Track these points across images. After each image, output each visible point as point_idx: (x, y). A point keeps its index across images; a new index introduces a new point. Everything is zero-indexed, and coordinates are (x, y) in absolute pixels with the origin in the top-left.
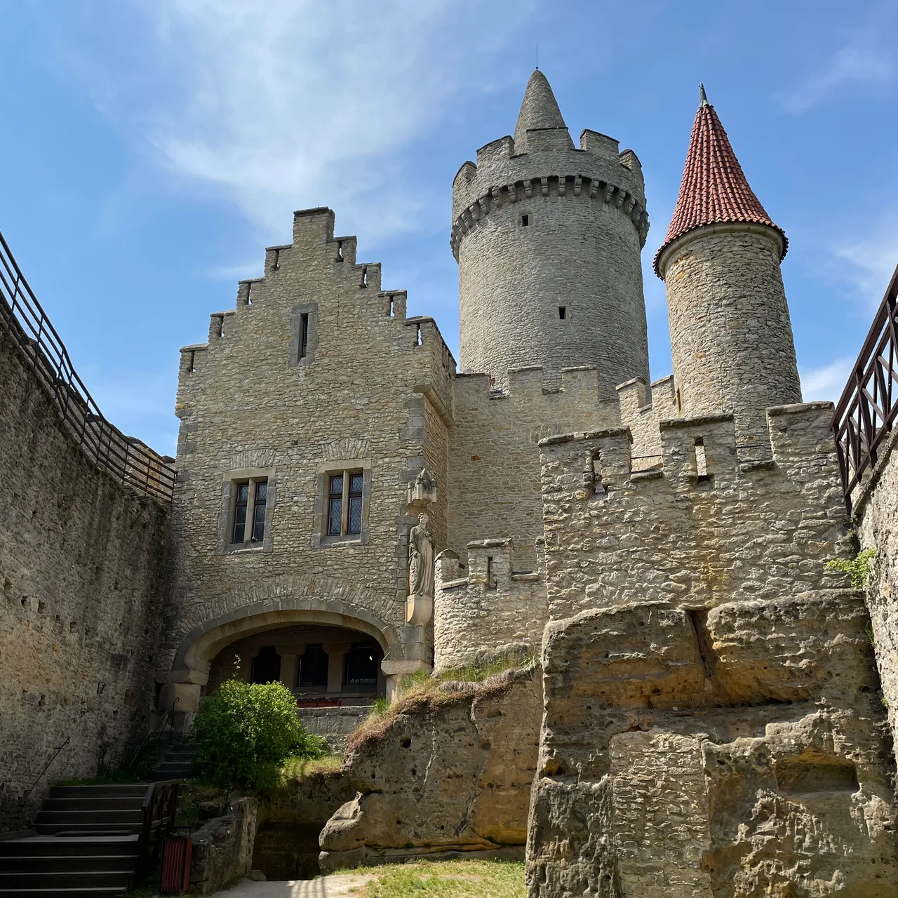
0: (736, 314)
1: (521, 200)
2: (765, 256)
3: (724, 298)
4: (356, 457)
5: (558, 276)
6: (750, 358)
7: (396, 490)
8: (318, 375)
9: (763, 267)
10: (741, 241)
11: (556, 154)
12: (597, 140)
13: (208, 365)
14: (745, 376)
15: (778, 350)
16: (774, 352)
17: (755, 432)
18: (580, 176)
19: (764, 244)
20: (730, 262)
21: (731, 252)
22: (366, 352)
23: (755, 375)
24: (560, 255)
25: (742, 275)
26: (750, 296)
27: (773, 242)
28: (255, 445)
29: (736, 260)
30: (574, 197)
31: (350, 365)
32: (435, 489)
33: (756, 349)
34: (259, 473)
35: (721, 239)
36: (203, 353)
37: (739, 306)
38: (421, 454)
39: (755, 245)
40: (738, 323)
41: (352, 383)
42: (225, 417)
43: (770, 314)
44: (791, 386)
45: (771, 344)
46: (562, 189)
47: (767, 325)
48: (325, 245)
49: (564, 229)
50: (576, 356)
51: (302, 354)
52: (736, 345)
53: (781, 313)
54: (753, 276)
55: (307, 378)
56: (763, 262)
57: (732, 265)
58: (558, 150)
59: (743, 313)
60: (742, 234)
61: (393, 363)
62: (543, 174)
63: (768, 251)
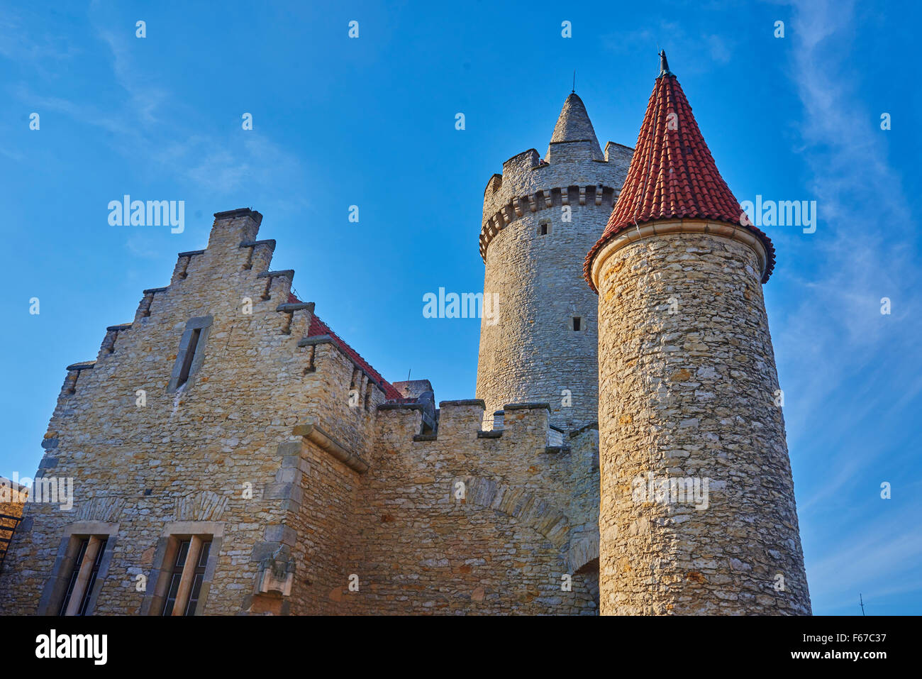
0: (681, 357)
1: (541, 209)
2: (733, 268)
3: (664, 331)
4: (209, 519)
5: (574, 286)
6: (700, 432)
7: (244, 571)
8: (193, 405)
9: (728, 285)
10: (694, 246)
11: (577, 165)
12: (621, 152)
13: (89, 386)
14: (690, 462)
15: (748, 419)
16: (742, 421)
17: (702, 566)
18: (601, 186)
19: (731, 251)
20: (675, 276)
21: (679, 261)
22: (250, 378)
23: (706, 462)
24: (577, 264)
25: (695, 297)
26: (705, 329)
27: (748, 249)
28: (107, 492)
29: (686, 274)
30: (595, 207)
31: (229, 393)
32: (291, 576)
33: (711, 417)
34: (101, 529)
35: (666, 244)
36: (89, 372)
37: (686, 345)
38: (284, 521)
39: (717, 253)
40: (682, 374)
41: (227, 418)
42: (88, 452)
43: (737, 358)
44: (769, 482)
45: (737, 408)
46: (582, 198)
47: (731, 377)
48: (237, 250)
49: (583, 238)
50: (589, 371)
51: (184, 379)
52: (680, 407)
53: (756, 357)
54: (712, 299)
55: (181, 408)
56: (729, 278)
57: (679, 281)
58: (580, 162)
59: (692, 357)
60: (697, 236)
61: (277, 394)
62: (563, 184)
63: (738, 261)
